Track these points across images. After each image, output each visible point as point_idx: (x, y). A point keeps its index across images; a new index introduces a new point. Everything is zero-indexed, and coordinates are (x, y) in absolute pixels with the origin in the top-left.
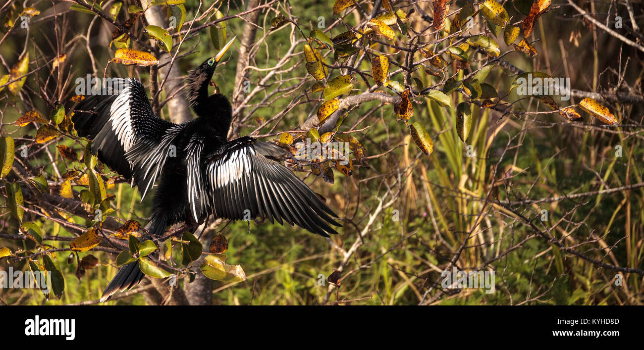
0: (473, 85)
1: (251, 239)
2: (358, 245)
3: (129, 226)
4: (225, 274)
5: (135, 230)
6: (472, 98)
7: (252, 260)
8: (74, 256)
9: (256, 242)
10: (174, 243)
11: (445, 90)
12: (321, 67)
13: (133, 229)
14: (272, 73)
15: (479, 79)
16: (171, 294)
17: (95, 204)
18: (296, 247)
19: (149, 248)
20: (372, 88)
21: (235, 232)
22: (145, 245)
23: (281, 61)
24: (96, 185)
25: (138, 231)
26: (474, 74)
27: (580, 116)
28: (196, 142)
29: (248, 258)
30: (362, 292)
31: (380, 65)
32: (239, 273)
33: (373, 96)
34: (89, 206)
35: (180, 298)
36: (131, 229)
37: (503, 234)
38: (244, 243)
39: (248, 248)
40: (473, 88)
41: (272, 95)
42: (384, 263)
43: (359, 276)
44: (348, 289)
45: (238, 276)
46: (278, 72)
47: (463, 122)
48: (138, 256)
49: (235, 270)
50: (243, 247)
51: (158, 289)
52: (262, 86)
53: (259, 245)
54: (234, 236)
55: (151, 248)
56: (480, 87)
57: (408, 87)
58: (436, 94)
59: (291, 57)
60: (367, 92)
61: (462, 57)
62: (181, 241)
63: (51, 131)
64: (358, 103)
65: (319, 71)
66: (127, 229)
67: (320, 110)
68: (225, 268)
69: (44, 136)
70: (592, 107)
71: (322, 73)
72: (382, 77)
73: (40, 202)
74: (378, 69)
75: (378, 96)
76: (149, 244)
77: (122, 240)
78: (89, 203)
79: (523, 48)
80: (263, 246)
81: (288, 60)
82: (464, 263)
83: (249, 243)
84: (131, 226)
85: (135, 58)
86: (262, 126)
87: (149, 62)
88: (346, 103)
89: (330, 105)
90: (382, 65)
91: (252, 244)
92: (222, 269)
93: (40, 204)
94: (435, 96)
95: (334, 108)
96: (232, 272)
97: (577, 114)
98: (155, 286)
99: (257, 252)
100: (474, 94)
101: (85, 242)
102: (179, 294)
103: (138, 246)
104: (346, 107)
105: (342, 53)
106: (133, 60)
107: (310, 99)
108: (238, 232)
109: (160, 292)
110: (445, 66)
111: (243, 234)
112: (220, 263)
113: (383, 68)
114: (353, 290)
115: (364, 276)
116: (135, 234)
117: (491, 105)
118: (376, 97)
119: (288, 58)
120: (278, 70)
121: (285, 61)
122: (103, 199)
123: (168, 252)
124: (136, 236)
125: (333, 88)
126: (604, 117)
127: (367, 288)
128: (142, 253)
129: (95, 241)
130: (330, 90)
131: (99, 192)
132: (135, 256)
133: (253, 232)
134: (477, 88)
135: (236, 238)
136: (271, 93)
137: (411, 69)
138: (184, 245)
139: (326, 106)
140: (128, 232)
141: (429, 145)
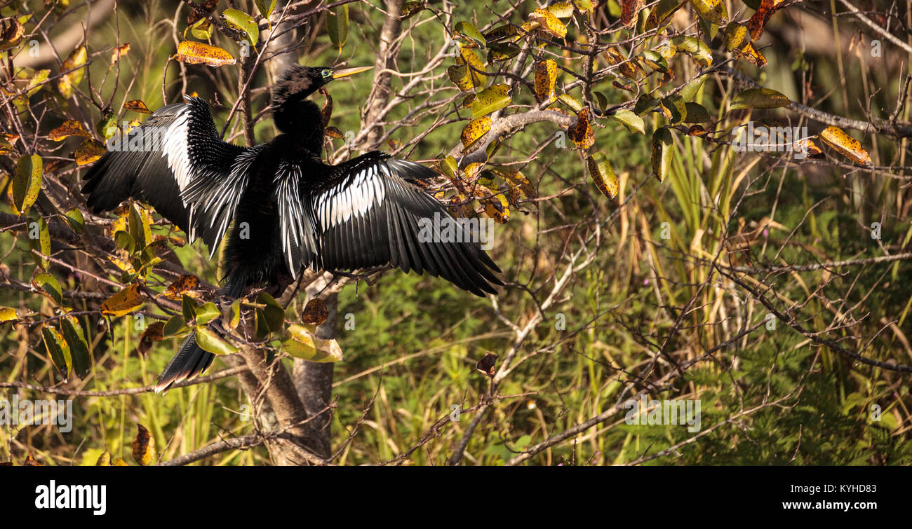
0: (676, 103)
1: (410, 308)
2: (537, 321)
3: (183, 283)
4: (314, 352)
5: (192, 289)
6: (673, 121)
7: (411, 337)
8: (105, 322)
9: (416, 312)
10: (244, 308)
11: (637, 111)
12: (469, 73)
13: (190, 286)
14: (417, 79)
15: (684, 96)
16: (270, 379)
17: (135, 251)
18: (471, 321)
19: (211, 313)
20: (543, 105)
21: (388, 298)
22: (204, 308)
23: (430, 64)
24: (139, 224)
25: (196, 289)
26: (678, 90)
27: (820, 151)
28: (289, 169)
29: (405, 334)
30: (562, 387)
31: (547, 72)
32: (334, 351)
33: (544, 115)
34: (127, 253)
35: (285, 386)
36: (187, 286)
37: (753, 313)
38: (401, 313)
39: (407, 320)
40: (675, 108)
41: (419, 110)
42: (591, 347)
43: (557, 365)
44: (541, 382)
45: (332, 354)
46: (426, 79)
47: (661, 154)
48: (194, 323)
49: (328, 345)
50: (400, 319)
51: (254, 372)
52: (402, 97)
53: (419, 317)
54: (388, 303)
55: (212, 313)
56: (684, 108)
57: (588, 104)
58: (625, 115)
59: (444, 58)
60: (536, 109)
61: (660, 65)
62: (254, 304)
63: (98, 149)
64: (523, 124)
65: (466, 79)
66: (181, 286)
67: (465, 132)
68: (315, 342)
69: (87, 155)
70: (838, 139)
71: (470, 82)
72: (548, 89)
73: (87, 246)
74: (543, 77)
75: (549, 116)
76: (210, 306)
77: (172, 301)
78: (127, 249)
79: (748, 55)
80: (427, 318)
81: (439, 63)
82: (697, 351)
83: (407, 314)
84: (187, 283)
85: (203, 55)
86: (396, 151)
87: (222, 60)
88: (507, 124)
89: (479, 124)
90: (549, 73)
91: (411, 316)
92: (311, 344)
93: (87, 249)
94: (624, 118)
95: (485, 129)
96: (324, 348)
97: (817, 148)
98: (251, 368)
99: (417, 326)
100: (677, 116)
101: (122, 303)
102: (284, 380)
103: (195, 311)
104: (508, 130)
105: (498, 54)
106: (202, 57)
107: (462, 117)
108: (392, 299)
109: (257, 376)
110: (643, 76)
111: (399, 301)
112: (308, 335)
113: (551, 77)
114: (547, 384)
115: (564, 366)
116: (192, 294)
117: (701, 133)
118: (547, 117)
119: (439, 60)
120: (424, 75)
121: (435, 63)
122: (147, 245)
123: (234, 319)
124: (193, 296)
125: (483, 102)
126: (853, 153)
127: (568, 381)
128: (201, 319)
129: (135, 302)
130: (479, 105)
131: (143, 234)
132: (190, 324)
133: (414, 299)
134: (681, 109)
135: (389, 306)
136: (417, 108)
137: (590, 79)
138: (259, 309)
139: (474, 127)
140: (182, 290)
141: (613, 185)
